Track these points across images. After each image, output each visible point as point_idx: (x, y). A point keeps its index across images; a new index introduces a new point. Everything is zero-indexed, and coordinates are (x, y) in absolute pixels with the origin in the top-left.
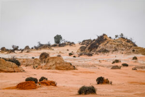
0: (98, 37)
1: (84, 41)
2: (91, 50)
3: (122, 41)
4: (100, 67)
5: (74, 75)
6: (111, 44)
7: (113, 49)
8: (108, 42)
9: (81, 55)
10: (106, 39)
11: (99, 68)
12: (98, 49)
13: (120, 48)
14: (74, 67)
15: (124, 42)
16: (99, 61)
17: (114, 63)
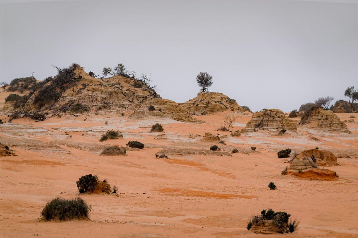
0: (60, 72)
1: (15, 82)
2: (41, 106)
3: (123, 83)
4: (73, 150)
5: (9, 168)
6: (93, 90)
7: (100, 104)
8: (85, 86)
9: (15, 117)
10: (80, 77)
11: (69, 153)
12: (61, 103)
13: (116, 102)
14: (7, 148)
15: (126, 87)
16: (67, 134)
17: (104, 138)
